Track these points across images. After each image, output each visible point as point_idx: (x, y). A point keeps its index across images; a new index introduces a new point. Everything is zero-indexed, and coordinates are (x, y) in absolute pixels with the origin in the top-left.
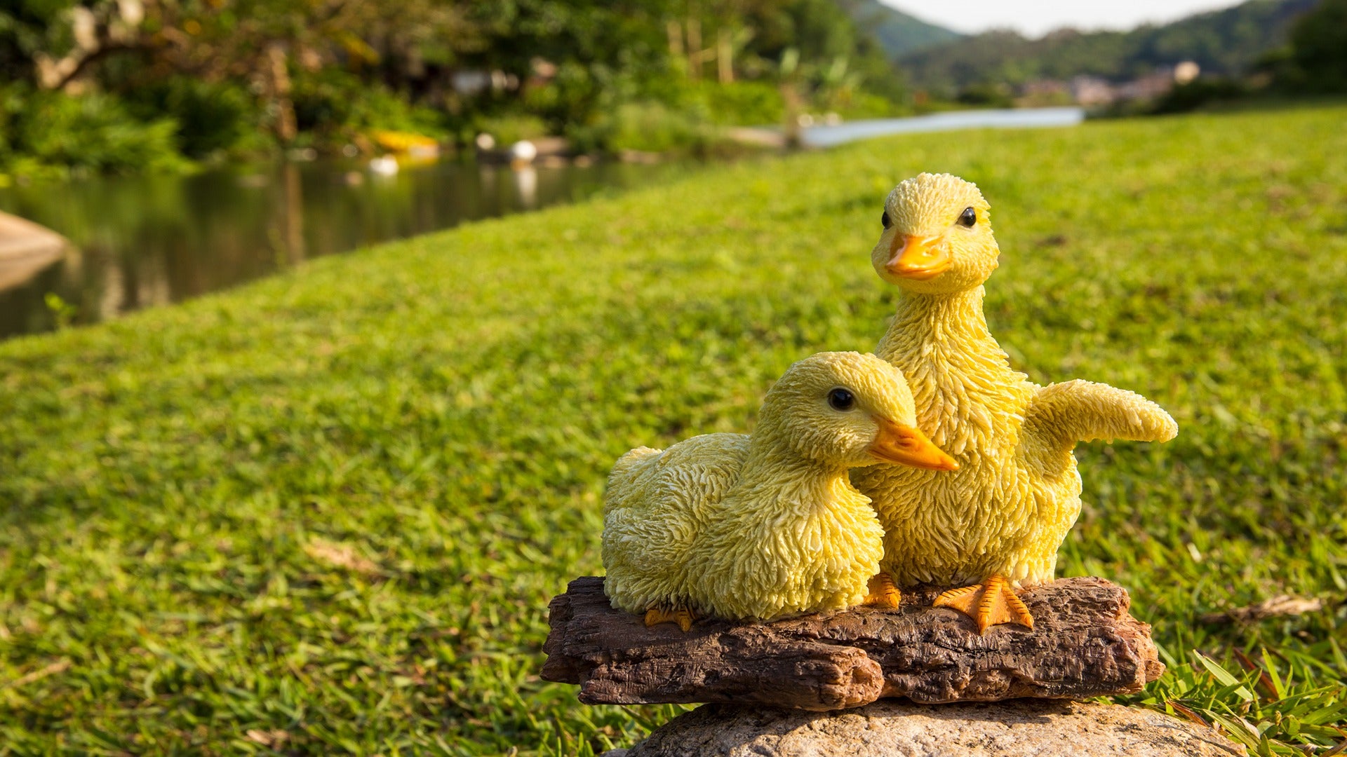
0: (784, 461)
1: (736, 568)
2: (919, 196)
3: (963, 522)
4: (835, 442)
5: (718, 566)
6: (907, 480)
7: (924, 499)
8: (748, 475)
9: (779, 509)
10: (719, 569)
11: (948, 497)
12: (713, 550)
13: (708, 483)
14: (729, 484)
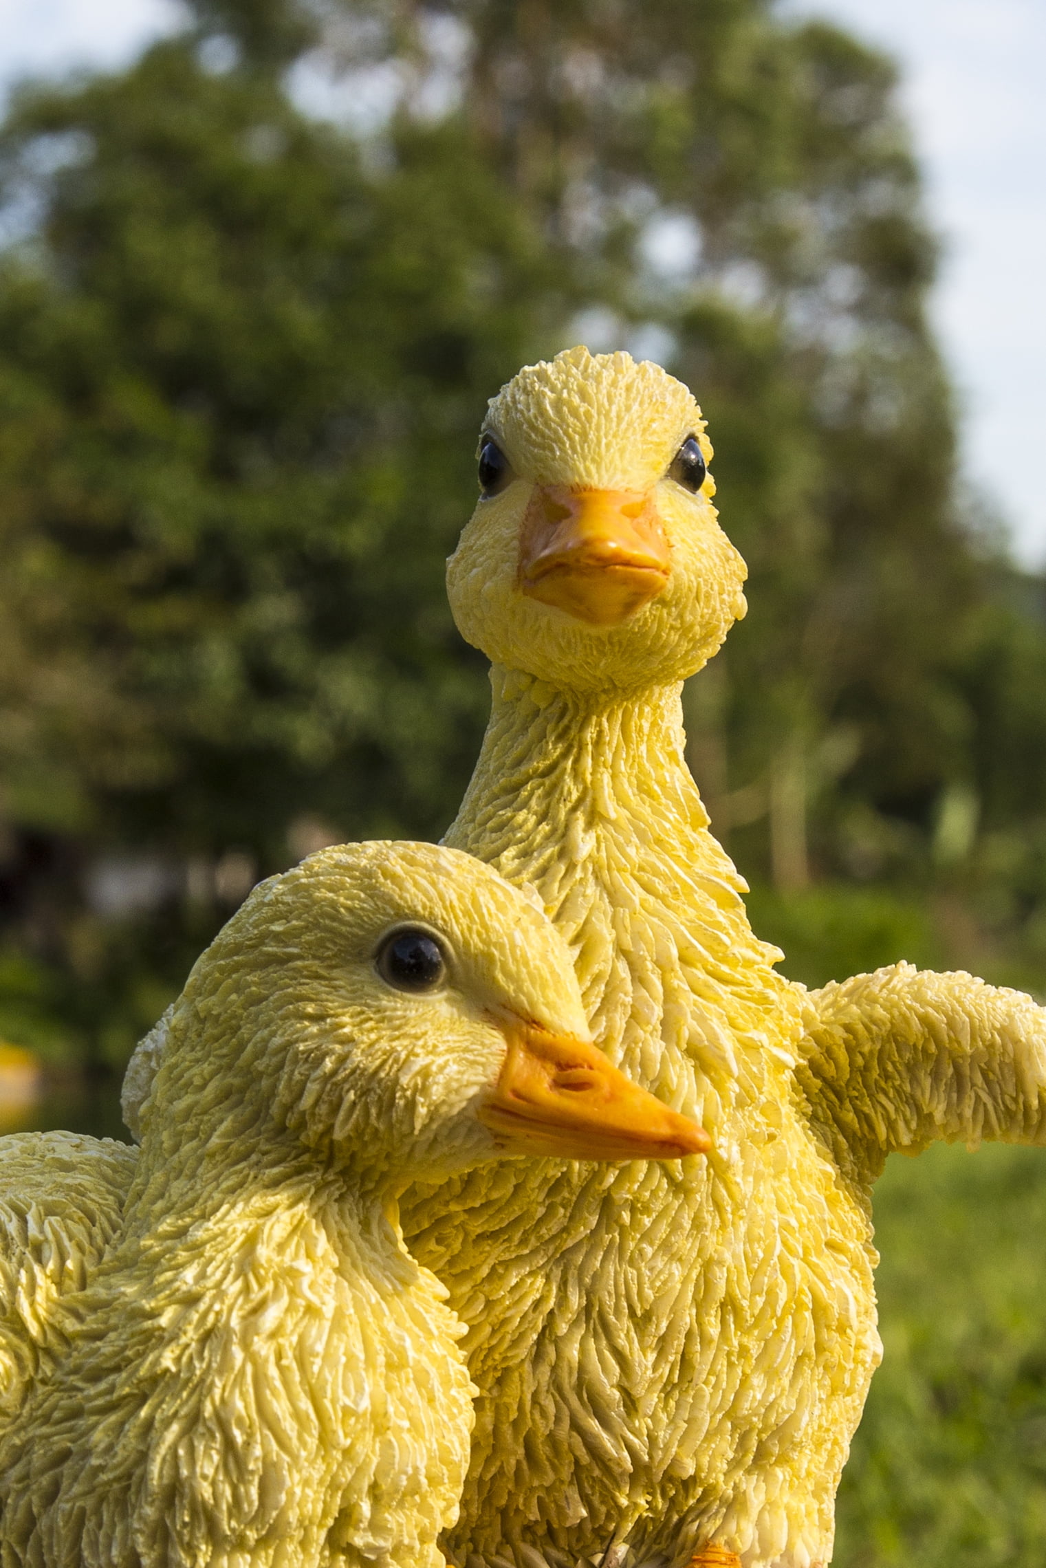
0: (254, 1157)
1: (155, 1468)
2: (591, 389)
3: (655, 1368)
4: (405, 1080)
5: (102, 1468)
6: (523, 1242)
7: (562, 1300)
8: (159, 1205)
9: (261, 1286)
10: (104, 1477)
11: (622, 1290)
12: (82, 1423)
13: (51, 1237)
14: (99, 1240)
